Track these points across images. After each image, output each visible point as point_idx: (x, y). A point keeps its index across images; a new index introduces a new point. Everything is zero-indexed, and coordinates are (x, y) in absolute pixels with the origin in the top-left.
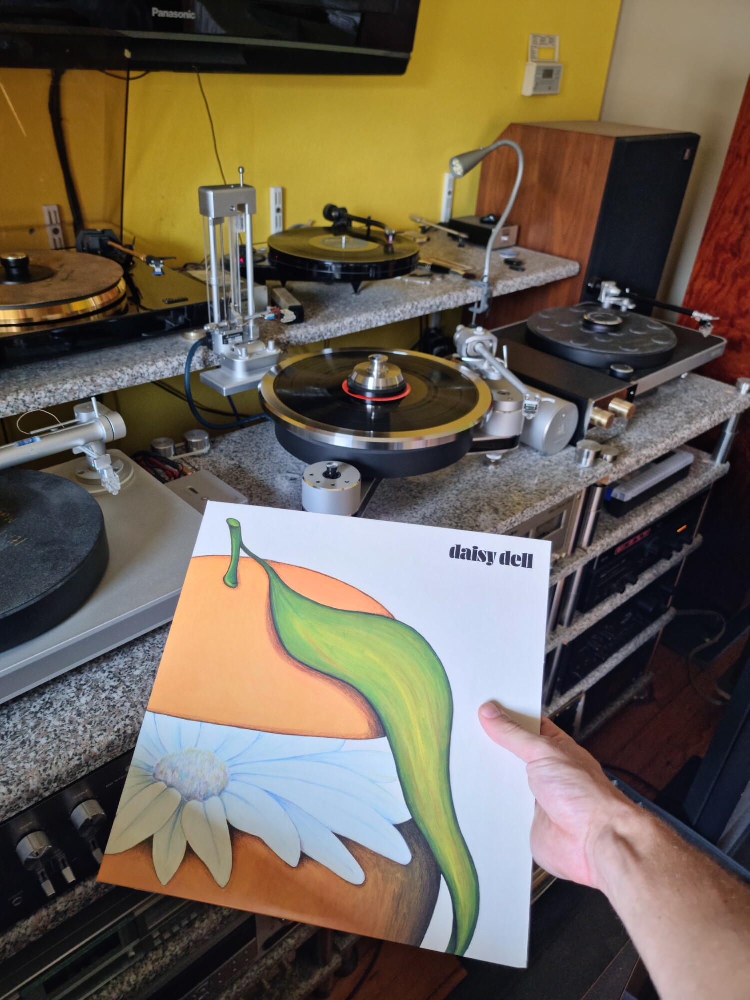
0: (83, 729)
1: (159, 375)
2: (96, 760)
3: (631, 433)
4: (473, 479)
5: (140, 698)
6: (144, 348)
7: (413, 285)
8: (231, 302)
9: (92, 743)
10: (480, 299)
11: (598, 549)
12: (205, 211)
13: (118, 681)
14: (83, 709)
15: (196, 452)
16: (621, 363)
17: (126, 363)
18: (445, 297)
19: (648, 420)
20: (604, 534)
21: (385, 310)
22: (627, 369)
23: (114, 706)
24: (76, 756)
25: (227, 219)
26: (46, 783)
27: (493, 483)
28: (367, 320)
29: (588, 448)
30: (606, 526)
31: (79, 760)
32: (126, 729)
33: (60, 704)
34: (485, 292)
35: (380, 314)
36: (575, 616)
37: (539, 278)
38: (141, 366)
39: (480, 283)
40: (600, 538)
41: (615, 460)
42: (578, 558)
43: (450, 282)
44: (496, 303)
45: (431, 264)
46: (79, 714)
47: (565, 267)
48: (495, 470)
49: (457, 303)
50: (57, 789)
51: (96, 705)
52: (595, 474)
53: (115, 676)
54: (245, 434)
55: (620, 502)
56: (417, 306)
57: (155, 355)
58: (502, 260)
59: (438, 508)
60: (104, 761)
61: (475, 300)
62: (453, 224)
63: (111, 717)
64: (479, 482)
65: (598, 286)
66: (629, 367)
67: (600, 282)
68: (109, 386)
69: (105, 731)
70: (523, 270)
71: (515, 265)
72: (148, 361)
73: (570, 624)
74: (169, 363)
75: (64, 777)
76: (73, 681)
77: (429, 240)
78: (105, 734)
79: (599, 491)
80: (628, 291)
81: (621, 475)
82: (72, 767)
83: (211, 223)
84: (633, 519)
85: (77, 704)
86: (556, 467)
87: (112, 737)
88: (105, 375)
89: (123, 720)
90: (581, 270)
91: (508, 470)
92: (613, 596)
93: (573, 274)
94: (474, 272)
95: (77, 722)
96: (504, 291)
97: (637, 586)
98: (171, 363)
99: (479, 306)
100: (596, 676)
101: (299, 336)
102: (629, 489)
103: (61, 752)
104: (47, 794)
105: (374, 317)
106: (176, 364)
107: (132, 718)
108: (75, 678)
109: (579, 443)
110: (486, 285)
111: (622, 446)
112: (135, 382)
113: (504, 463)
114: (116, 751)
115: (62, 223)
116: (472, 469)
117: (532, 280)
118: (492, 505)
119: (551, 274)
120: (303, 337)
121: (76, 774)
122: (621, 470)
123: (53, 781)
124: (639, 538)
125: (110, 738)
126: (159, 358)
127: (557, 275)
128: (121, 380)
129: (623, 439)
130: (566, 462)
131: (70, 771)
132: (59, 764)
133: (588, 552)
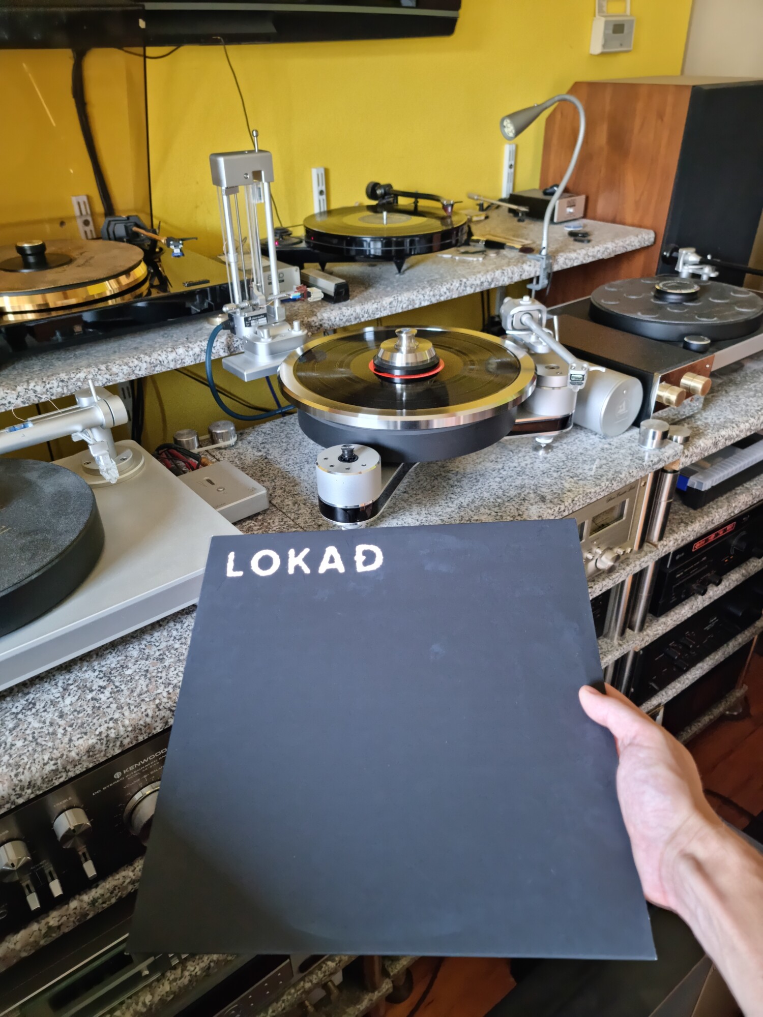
0: (63, 732)
1: (179, 362)
2: (75, 766)
3: (708, 413)
4: (519, 465)
5: (128, 700)
6: (166, 336)
7: (464, 262)
8: (253, 280)
9: (70, 747)
10: (538, 274)
11: (671, 543)
12: (217, 181)
13: (108, 681)
14: (66, 710)
15: (221, 444)
16: (696, 335)
17: (144, 351)
18: (498, 273)
19: (730, 398)
20: (678, 528)
21: (429, 288)
22: (703, 340)
23: (99, 707)
24: (52, 760)
25: (242, 188)
26: (18, 789)
27: (541, 469)
28: (408, 300)
29: (653, 427)
30: (681, 519)
31: (54, 764)
32: (109, 732)
33: (43, 705)
34: (544, 266)
35: (423, 292)
36: (647, 619)
37: (607, 248)
38: (159, 352)
39: (538, 255)
40: (673, 532)
41: (686, 440)
42: (646, 554)
43: (505, 257)
44: (557, 278)
45: (485, 239)
46: (61, 716)
47: (637, 236)
48: (546, 455)
49: (512, 278)
50: (32, 796)
51: (81, 706)
52: (661, 457)
53: (105, 676)
54: (276, 425)
55: (698, 492)
56: (465, 283)
57: (177, 341)
58: (566, 233)
59: (477, 497)
60: (85, 766)
61: (532, 275)
62: (514, 199)
63: (94, 718)
64: (525, 468)
65: (674, 254)
66: (706, 338)
67: (677, 250)
68: (126, 375)
69: (86, 734)
70: (589, 241)
71: (579, 237)
72: (167, 348)
73: (641, 629)
74: (190, 349)
75: (39, 782)
76: (61, 679)
77: (487, 217)
78: (85, 737)
79: (669, 478)
80: (709, 257)
81: (695, 459)
82: (47, 772)
83: (224, 192)
84: (713, 511)
85: (61, 705)
86: (617, 450)
87: (92, 741)
88: (121, 363)
89: (106, 722)
90: (656, 238)
91: (560, 455)
92: (693, 598)
93: (647, 244)
94: (533, 246)
95: (57, 724)
96: (567, 265)
97: (721, 587)
98: (192, 350)
99: (538, 282)
100: (677, 687)
101: (333, 318)
102: (707, 477)
103: (36, 756)
104: (20, 801)
105: (416, 296)
106: (197, 350)
107: (116, 721)
108: (63, 677)
109: (643, 423)
110: (544, 257)
111: (697, 428)
112: (154, 370)
113: (557, 447)
114: (98, 756)
115: (93, 214)
116: (520, 455)
117: (599, 251)
118: (539, 492)
119: (621, 244)
120: (337, 319)
121: (52, 779)
122: (695, 453)
123: (26, 787)
124: (721, 532)
125: (91, 742)
126: (180, 344)
127: (628, 245)
128: (138, 368)
129: (699, 419)
130: (629, 445)
131: (45, 777)
132: (33, 768)
133: (659, 547)
